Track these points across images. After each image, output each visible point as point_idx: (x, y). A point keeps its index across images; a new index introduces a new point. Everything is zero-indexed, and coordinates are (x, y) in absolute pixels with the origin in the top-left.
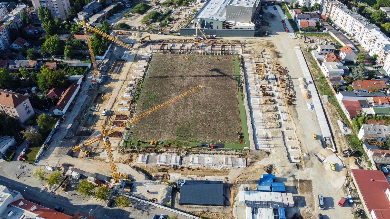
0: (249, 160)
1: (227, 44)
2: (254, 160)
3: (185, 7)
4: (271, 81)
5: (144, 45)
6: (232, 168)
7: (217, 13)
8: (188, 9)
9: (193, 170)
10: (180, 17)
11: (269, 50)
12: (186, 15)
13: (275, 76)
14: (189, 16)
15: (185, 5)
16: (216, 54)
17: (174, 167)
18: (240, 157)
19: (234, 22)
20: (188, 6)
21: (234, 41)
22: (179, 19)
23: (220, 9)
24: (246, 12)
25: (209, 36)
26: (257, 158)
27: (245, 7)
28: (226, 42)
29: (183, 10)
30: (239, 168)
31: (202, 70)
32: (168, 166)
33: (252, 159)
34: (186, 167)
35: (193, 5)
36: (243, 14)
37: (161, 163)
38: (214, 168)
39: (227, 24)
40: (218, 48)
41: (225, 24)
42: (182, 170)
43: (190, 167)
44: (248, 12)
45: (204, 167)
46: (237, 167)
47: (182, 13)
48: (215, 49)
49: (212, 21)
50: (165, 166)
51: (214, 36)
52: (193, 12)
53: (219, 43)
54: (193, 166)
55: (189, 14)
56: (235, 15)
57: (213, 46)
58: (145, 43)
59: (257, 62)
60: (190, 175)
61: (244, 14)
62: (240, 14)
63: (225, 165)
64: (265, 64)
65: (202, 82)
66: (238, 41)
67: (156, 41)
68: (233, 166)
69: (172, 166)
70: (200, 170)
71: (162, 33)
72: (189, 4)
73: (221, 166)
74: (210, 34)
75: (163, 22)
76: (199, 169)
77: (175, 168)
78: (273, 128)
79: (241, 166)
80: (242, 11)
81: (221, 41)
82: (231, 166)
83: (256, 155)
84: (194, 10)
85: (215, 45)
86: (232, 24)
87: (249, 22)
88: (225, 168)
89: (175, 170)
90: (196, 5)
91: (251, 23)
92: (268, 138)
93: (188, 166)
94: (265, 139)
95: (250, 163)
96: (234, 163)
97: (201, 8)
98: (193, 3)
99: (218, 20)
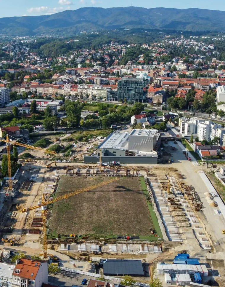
0: (164, 247)
1: (131, 169)
2: (168, 247)
3: (85, 143)
4: (177, 195)
5: (50, 170)
6: (149, 253)
7: (119, 144)
8: (89, 144)
9: (112, 255)
10: (82, 149)
11: (173, 174)
12: (87, 148)
13: (182, 192)
14: (91, 149)
15: (85, 141)
16: (122, 176)
17: (94, 253)
18: (155, 246)
19: (136, 151)
20: (88, 142)
21: (138, 167)
22: (81, 151)
23: (121, 141)
24: (147, 141)
25: (113, 162)
26: (171, 246)
27: (146, 137)
28: (130, 167)
29: (84, 144)
30: (155, 253)
31: (110, 187)
32: (89, 252)
33: (166, 246)
34: (105, 253)
35: (93, 141)
36: (144, 143)
37: (81, 250)
38: (131, 253)
39: (130, 153)
40: (123, 172)
41: (128, 153)
42: (102, 255)
43: (110, 253)
44: (149, 141)
45: (122, 252)
46: (153, 252)
47: (84, 147)
48: (120, 173)
49: (115, 151)
50: (86, 252)
51: (118, 162)
52: (94, 146)
53: (124, 169)
54: (112, 252)
55: (90, 147)
56: (137, 145)
57: (118, 171)
58: (51, 169)
59: (163, 182)
60: (110, 258)
61: (146, 143)
62: (142, 143)
63: (141, 251)
64: (170, 184)
65: (111, 195)
66: (142, 167)
67: (61, 167)
68: (149, 252)
69: (92, 252)
70: (119, 255)
71: (66, 161)
72: (89, 140)
73: (138, 252)
74: (114, 161)
75: (66, 153)
76: (117, 254)
77: (96, 253)
78: (183, 227)
79: (156, 252)
80: (143, 141)
81: (125, 167)
82: (148, 252)
83: (169, 244)
84: (95, 145)
85: (119, 170)
86: (134, 153)
87: (152, 151)
88: (142, 254)
89: (95, 255)
90: (96, 141)
91: (154, 151)
92: (179, 234)
93: (108, 252)
94: (177, 234)
95: (165, 249)
96: (149, 250)
97: (101, 142)
98: (93, 140)
99: (120, 150)
